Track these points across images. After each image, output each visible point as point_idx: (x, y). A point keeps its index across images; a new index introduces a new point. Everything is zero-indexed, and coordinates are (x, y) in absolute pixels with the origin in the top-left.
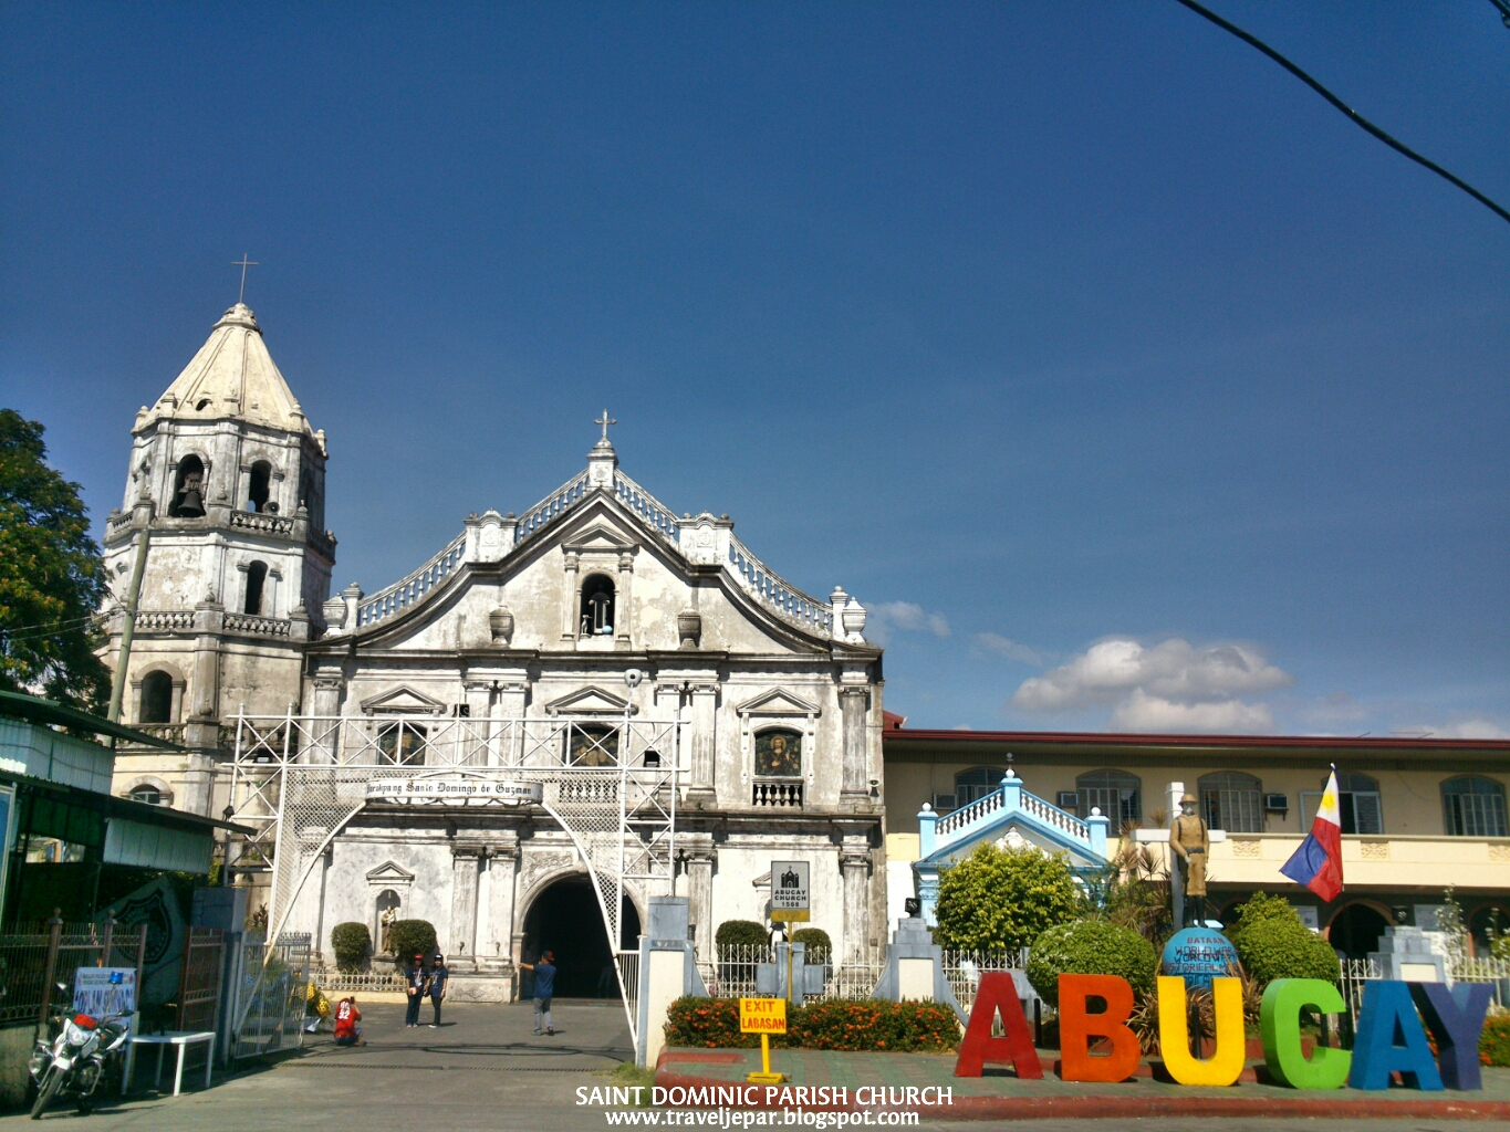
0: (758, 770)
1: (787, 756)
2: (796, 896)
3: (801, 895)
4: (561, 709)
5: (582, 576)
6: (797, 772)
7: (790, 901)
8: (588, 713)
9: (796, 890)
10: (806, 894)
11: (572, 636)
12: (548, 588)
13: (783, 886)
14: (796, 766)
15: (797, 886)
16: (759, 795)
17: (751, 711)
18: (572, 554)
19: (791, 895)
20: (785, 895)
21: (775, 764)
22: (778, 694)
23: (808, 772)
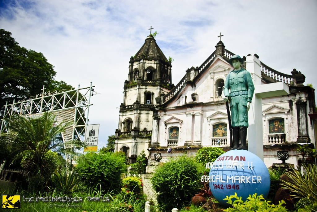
0: (270, 132)
1: (280, 127)
2: (93, 140)
3: (95, 139)
4: (211, 118)
5: (215, 80)
6: (283, 132)
7: (91, 142)
8: (218, 119)
9: (93, 137)
10: (97, 139)
11: (213, 97)
12: (207, 85)
13: (89, 136)
14: (283, 130)
15: (94, 136)
16: (271, 140)
17: (266, 113)
18: (212, 74)
19: (92, 140)
20: (90, 140)
21: (276, 130)
22: (274, 107)
23: (286, 131)
